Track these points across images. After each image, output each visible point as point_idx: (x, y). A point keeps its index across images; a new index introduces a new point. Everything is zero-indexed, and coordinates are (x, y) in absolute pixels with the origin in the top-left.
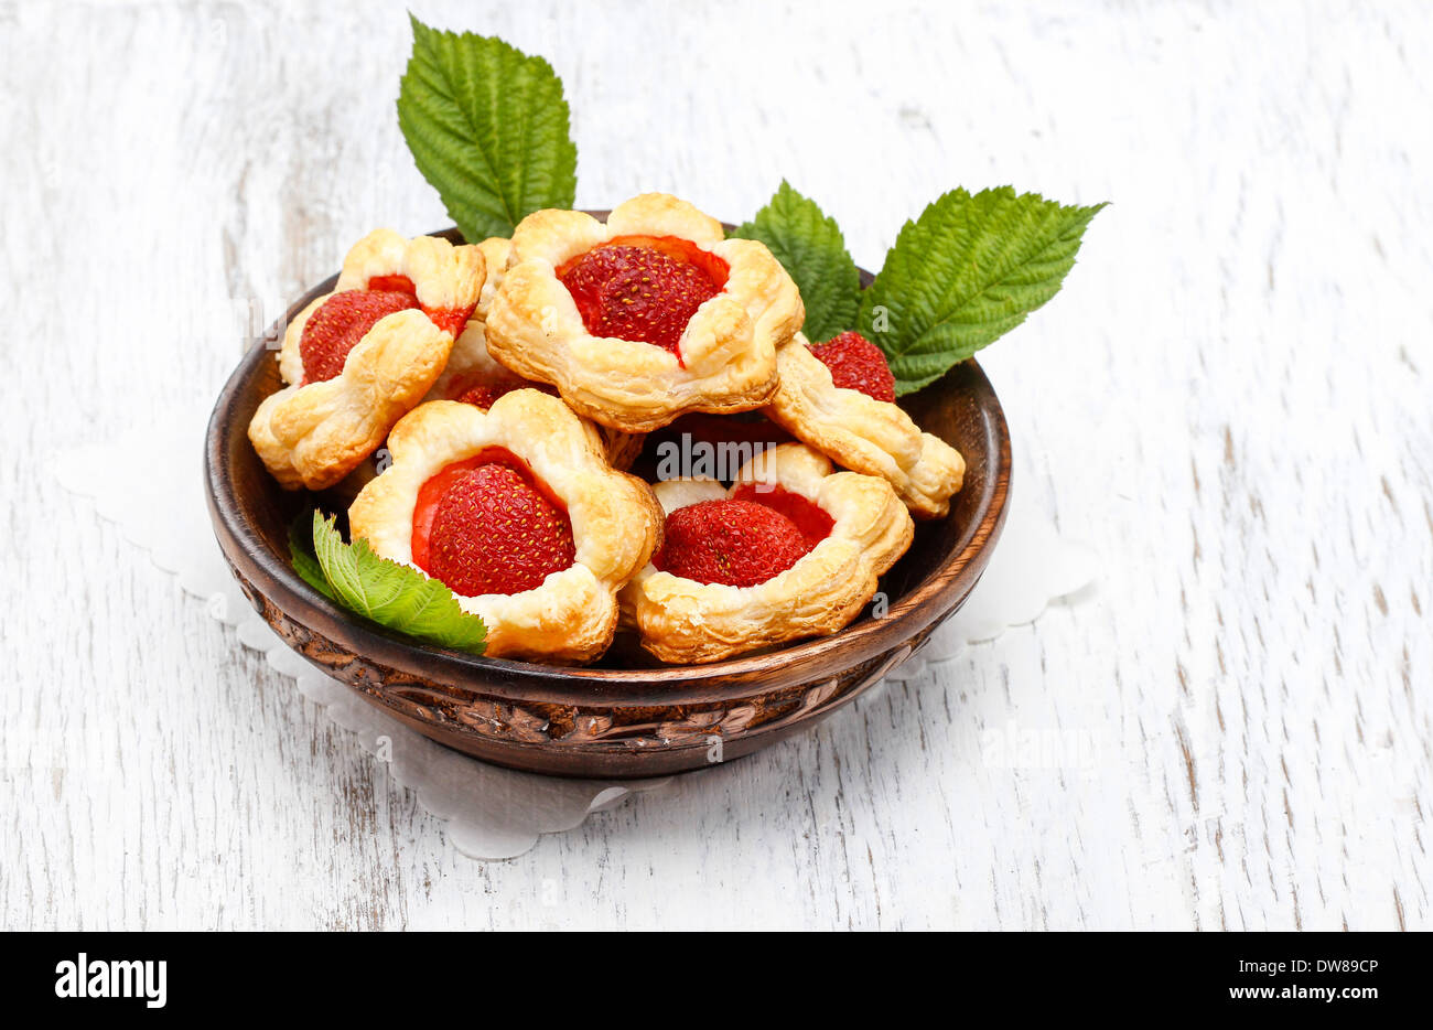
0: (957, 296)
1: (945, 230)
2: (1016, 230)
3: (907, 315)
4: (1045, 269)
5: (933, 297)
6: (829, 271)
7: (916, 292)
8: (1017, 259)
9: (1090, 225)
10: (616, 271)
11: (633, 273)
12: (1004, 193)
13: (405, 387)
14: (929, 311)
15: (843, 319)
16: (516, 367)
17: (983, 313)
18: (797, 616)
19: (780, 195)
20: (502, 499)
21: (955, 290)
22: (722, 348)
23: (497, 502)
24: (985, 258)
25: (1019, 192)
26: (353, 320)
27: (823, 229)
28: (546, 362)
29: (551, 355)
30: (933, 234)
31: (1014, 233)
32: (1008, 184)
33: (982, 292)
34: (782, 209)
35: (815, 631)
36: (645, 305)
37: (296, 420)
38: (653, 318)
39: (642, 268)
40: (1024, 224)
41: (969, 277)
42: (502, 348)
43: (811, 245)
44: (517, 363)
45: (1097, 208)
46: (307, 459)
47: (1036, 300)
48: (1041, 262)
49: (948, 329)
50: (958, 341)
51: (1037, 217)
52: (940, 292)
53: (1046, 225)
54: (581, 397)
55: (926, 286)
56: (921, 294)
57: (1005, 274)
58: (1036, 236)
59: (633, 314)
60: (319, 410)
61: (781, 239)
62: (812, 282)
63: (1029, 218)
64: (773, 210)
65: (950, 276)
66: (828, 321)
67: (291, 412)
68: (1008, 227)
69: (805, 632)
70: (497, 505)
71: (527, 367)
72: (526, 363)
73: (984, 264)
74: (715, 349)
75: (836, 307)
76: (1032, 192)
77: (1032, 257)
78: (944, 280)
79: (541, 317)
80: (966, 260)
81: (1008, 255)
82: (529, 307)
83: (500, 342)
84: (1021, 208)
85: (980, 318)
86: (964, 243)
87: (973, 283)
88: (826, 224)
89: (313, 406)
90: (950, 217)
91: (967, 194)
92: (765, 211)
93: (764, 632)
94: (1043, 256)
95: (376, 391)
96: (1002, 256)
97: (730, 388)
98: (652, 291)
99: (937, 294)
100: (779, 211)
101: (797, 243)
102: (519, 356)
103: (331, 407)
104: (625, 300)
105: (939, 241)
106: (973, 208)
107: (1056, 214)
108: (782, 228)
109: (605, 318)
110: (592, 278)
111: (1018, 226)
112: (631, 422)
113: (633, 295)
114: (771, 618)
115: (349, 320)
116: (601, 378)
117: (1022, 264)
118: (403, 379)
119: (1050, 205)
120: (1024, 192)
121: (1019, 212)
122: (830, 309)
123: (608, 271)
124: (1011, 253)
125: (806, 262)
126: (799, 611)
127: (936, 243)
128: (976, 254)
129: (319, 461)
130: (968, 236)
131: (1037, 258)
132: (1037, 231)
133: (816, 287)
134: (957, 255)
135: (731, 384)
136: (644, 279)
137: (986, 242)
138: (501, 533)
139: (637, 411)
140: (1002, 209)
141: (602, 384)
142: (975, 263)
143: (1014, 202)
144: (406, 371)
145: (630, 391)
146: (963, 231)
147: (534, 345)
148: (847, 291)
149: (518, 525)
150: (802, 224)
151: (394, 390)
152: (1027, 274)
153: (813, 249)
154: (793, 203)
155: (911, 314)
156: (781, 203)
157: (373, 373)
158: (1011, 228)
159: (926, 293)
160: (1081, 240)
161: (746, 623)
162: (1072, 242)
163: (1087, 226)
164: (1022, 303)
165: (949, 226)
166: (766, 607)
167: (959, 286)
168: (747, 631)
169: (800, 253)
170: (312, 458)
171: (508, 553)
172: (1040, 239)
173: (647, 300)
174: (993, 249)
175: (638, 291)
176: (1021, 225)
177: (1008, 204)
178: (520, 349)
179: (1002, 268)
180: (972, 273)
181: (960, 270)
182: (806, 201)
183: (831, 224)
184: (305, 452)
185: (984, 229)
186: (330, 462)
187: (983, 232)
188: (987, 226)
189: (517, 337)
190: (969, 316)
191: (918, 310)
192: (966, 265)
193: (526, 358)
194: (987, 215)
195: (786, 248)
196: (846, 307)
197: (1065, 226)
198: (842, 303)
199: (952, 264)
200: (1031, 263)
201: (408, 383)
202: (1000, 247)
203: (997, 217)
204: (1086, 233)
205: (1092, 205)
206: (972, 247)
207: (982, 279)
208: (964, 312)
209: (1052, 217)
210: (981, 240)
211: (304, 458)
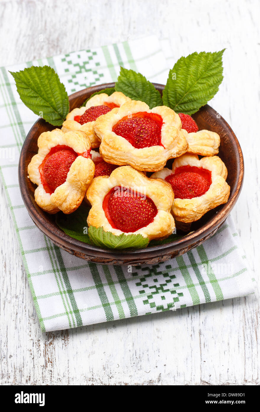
0: (189, 85)
1: (180, 68)
2: (201, 63)
3: (176, 94)
4: (214, 72)
5: (182, 87)
6: (144, 88)
7: (177, 87)
8: (203, 70)
9: (223, 56)
10: (134, 128)
11: (139, 127)
12: (195, 54)
13: (89, 179)
14: (182, 92)
15: (154, 99)
16: (117, 163)
17: (200, 88)
18: (217, 200)
19: (122, 72)
20: (132, 202)
21: (189, 84)
22: (175, 140)
23: (131, 204)
24: (194, 73)
25: (199, 53)
26: (60, 164)
27: (138, 77)
28: (125, 159)
29: (126, 157)
30: (177, 70)
31: (200, 64)
32: (195, 51)
33: (196, 82)
34: (124, 75)
35: (222, 203)
36: (147, 135)
37: (61, 199)
38: (150, 138)
39: (141, 125)
40: (202, 60)
41: (191, 79)
42: (110, 159)
43: (136, 82)
44: (116, 162)
45: (223, 51)
46: (67, 208)
47: (216, 82)
48: (211, 70)
49: (191, 95)
50: (196, 98)
51: (206, 58)
52: (184, 85)
53: (209, 59)
54: (141, 166)
55: (179, 84)
56: (178, 87)
57: (201, 75)
58: (207, 63)
59: (145, 139)
60: (66, 194)
61: (128, 84)
62: (141, 92)
63: (203, 59)
64: (121, 76)
65: (185, 80)
66: (150, 101)
67: (59, 197)
68: (198, 63)
69: (219, 204)
70: (131, 205)
71: (120, 162)
72: (119, 161)
73: (194, 74)
74: (174, 141)
75: (151, 97)
76: (202, 51)
77: (207, 68)
78: (184, 82)
79: (121, 148)
80: (188, 74)
81: (201, 70)
82: (117, 146)
83: (110, 158)
84: (200, 57)
85: (199, 90)
86: (186, 70)
87: (193, 81)
88: (138, 75)
89: (64, 193)
90: (181, 65)
91: (184, 57)
92: (119, 77)
93: (208, 207)
94: (211, 68)
95: (81, 183)
96: (199, 71)
97: (179, 150)
98: (147, 130)
99: (183, 86)
100: (123, 76)
101: (132, 83)
102: (117, 160)
103: (68, 191)
104: (141, 135)
105: (179, 72)
106: (186, 61)
107: (211, 55)
108: (126, 80)
109: (137, 142)
110: (127, 132)
111: (200, 62)
112: (158, 168)
113: (142, 133)
114: (210, 203)
115: (58, 165)
116: (147, 160)
117: (205, 71)
118: (88, 177)
119: (208, 54)
120: (200, 52)
121: (200, 58)
122: (149, 98)
123: (131, 129)
124: (201, 69)
125: (137, 87)
126: (217, 199)
127: (179, 73)
128: (191, 72)
129: (71, 207)
130: (187, 68)
131: (209, 69)
132: (207, 61)
133: (143, 93)
134: (185, 74)
135: (179, 149)
136: (143, 128)
137: (192, 68)
138: (136, 212)
139: (158, 165)
140: (195, 58)
141: (147, 161)
142: (192, 75)
143: (198, 56)
144: (88, 175)
145: (156, 160)
146: (185, 67)
147: (120, 156)
148: (152, 92)
149: (139, 208)
150: (131, 77)
151: (86, 181)
152: (209, 74)
153: (137, 83)
154: (126, 72)
155: (177, 93)
156: (123, 73)
157: (79, 179)
158: (199, 63)
159: (180, 87)
160: (222, 61)
161: (204, 206)
162: (219, 62)
163: (222, 57)
164: (212, 83)
165: (181, 67)
166: (208, 200)
167: (189, 82)
168: (205, 208)
169: (134, 85)
170: (69, 207)
171: (139, 216)
172: (209, 63)
173: (147, 133)
174: (195, 70)
175: (143, 131)
176: (201, 61)
177: (196, 56)
178: (116, 158)
179: (200, 74)
180: (192, 78)
181: (188, 78)
182: (129, 70)
183: (140, 75)
184: (66, 206)
185: (191, 65)
186: (75, 206)
187: (190, 66)
188: (191, 64)
189: (115, 155)
190: (196, 90)
191: (179, 92)
192: (189, 76)
193: (119, 160)
194: (190, 61)
195: (130, 85)
196: (154, 96)
197: (215, 58)
198: (152, 95)
199: (184, 77)
200: (208, 71)
201: (89, 178)
202: (197, 69)
203: (194, 61)
204: (223, 59)
205: (221, 50)
206: (189, 71)
207: (195, 79)
208: (194, 89)
209: (210, 57)
210: (191, 68)
211: (66, 208)
